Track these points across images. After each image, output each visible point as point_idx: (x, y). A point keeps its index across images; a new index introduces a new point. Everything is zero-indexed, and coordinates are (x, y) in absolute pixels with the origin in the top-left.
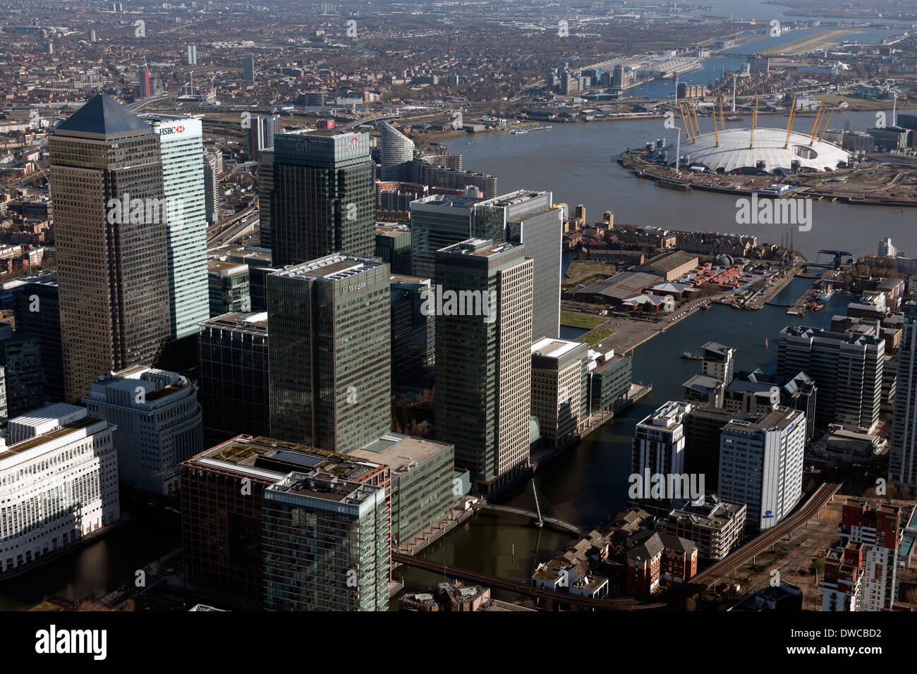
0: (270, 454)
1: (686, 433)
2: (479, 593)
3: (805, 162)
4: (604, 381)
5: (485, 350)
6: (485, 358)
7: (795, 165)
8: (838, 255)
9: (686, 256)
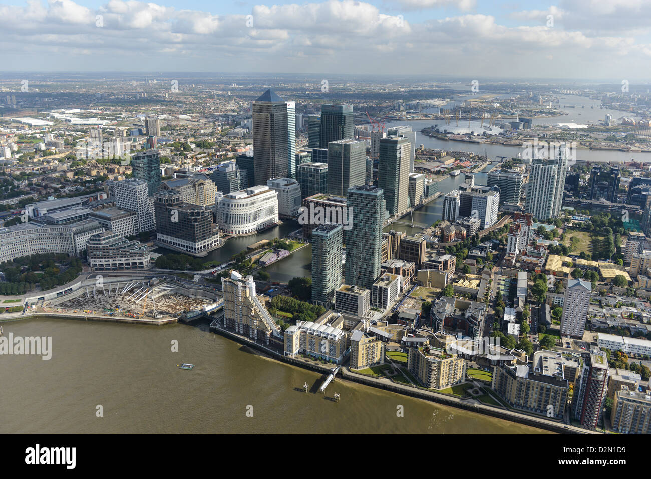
0: (330, 198)
1: (460, 198)
2: (403, 233)
3: (488, 132)
4: (430, 188)
5: (395, 171)
6: (395, 173)
7: (485, 133)
8: (502, 158)
9: (451, 157)
